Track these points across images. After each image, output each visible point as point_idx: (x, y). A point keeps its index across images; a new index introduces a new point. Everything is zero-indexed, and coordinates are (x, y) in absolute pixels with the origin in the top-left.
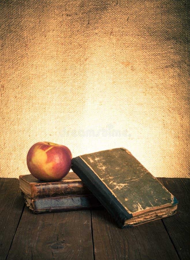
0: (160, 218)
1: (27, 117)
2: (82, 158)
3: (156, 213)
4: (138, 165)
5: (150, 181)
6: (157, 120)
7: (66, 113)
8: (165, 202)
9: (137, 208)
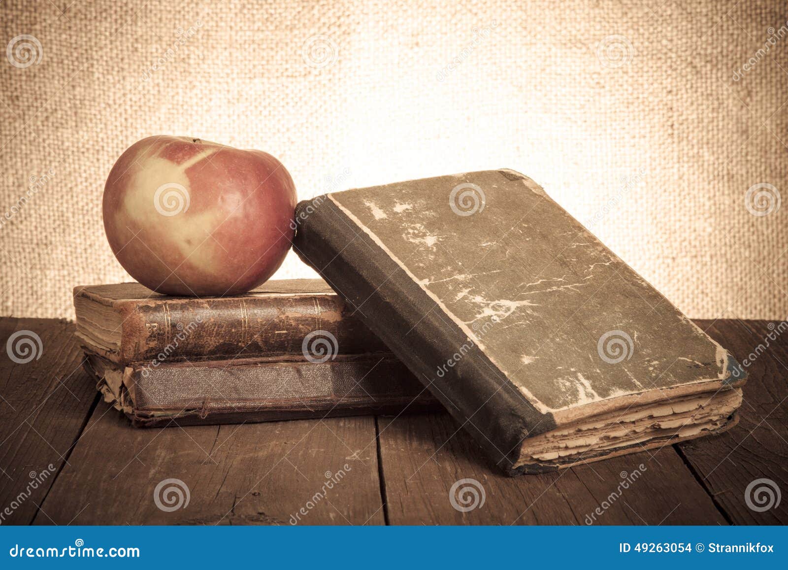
0: (668, 442)
1: (111, 94)
2: (337, 203)
3: (651, 417)
4: (575, 235)
5: (628, 294)
6: (642, 107)
7: (273, 80)
8: (693, 372)
9: (575, 394)
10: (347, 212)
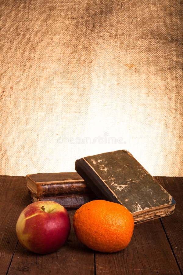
0: (158, 218)
1: (35, 117)
2: (85, 160)
3: (154, 213)
4: (139, 167)
5: (150, 182)
6: (159, 120)
7: (72, 114)
8: (164, 202)
9: (137, 208)
10: (87, 163)
